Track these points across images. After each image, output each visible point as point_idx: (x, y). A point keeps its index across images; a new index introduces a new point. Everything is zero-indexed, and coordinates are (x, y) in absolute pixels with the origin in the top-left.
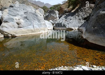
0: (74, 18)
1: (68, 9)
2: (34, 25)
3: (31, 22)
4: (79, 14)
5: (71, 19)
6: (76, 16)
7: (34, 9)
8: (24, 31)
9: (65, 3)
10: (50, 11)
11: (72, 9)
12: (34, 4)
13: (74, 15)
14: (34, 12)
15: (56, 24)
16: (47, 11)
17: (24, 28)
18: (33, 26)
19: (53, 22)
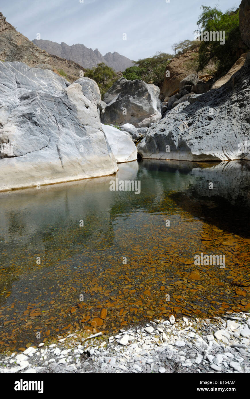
0: (225, 115)
1: (200, 74)
2: (60, 147)
3: (48, 134)
4: (243, 94)
5: (210, 119)
6: (233, 103)
7: (62, 81)
8: (22, 172)
9: (185, 51)
10: (126, 84)
11: (216, 73)
12: (60, 56)
13: (224, 101)
14: (61, 95)
15: (150, 141)
16: (114, 87)
17: (22, 158)
18: (59, 150)
19: (139, 131)
